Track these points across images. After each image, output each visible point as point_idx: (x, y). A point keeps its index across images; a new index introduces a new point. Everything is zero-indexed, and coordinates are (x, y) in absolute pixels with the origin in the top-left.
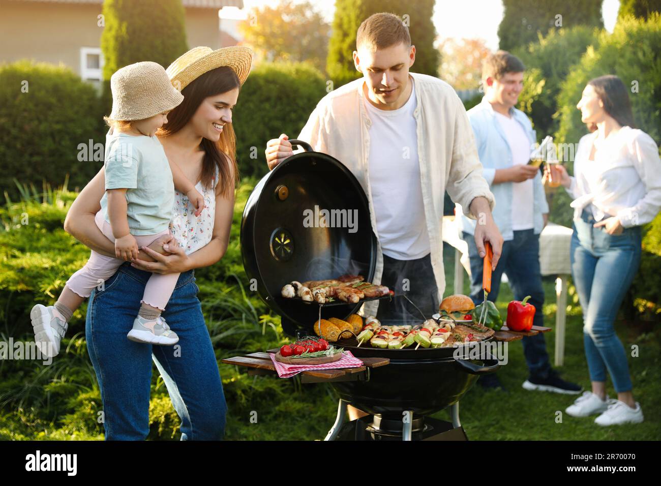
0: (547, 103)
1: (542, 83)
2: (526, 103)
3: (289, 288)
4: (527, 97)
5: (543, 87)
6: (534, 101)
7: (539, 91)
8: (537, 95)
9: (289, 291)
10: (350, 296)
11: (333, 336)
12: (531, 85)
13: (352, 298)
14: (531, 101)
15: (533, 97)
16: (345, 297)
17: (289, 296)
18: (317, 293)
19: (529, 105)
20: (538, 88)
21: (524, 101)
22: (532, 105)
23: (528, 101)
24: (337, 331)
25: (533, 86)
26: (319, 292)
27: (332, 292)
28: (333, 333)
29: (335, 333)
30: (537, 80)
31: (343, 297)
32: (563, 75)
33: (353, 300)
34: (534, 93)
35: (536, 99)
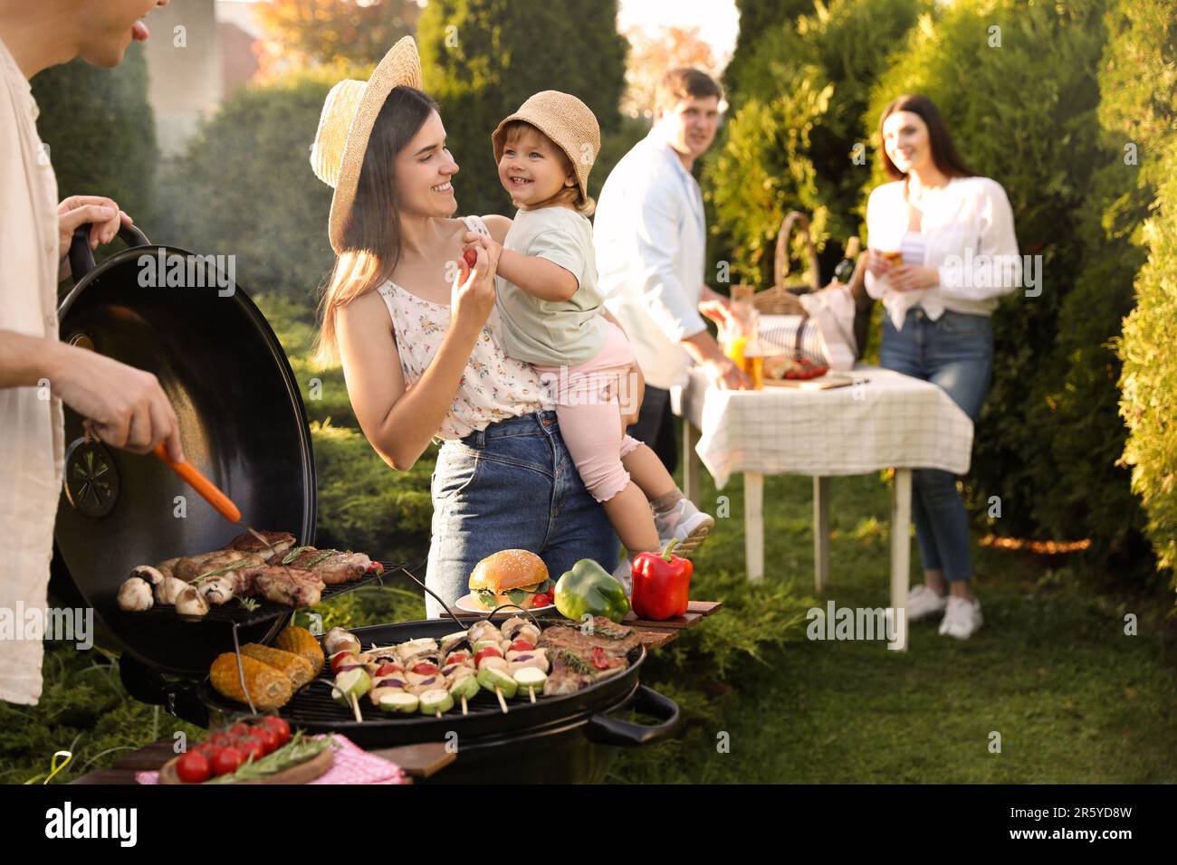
0: (839, 130)
1: (828, 91)
2: (799, 130)
3: (136, 587)
4: (802, 119)
5: (830, 100)
6: (814, 125)
7: (823, 106)
8: (818, 116)
9: (138, 594)
10: (299, 591)
11: (272, 694)
12: (807, 97)
13: (305, 595)
14: (809, 127)
15: (811, 119)
16: (286, 594)
17: (139, 608)
18: (210, 590)
19: (805, 135)
20: (821, 101)
21: (796, 128)
22: (812, 134)
23: (804, 126)
24: (283, 681)
25: (811, 98)
26: (214, 588)
27: (243, 584)
28: (273, 689)
29: (278, 686)
30: (818, 87)
31: (279, 594)
32: (868, 77)
33: (307, 599)
34: (815, 111)
35: (818, 121)
